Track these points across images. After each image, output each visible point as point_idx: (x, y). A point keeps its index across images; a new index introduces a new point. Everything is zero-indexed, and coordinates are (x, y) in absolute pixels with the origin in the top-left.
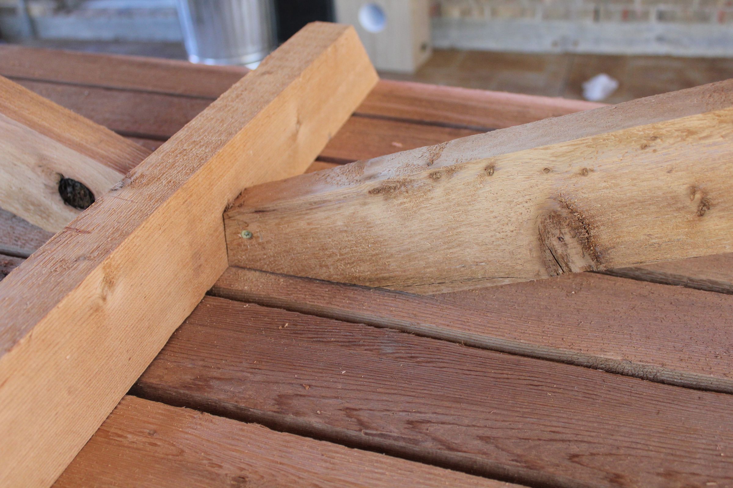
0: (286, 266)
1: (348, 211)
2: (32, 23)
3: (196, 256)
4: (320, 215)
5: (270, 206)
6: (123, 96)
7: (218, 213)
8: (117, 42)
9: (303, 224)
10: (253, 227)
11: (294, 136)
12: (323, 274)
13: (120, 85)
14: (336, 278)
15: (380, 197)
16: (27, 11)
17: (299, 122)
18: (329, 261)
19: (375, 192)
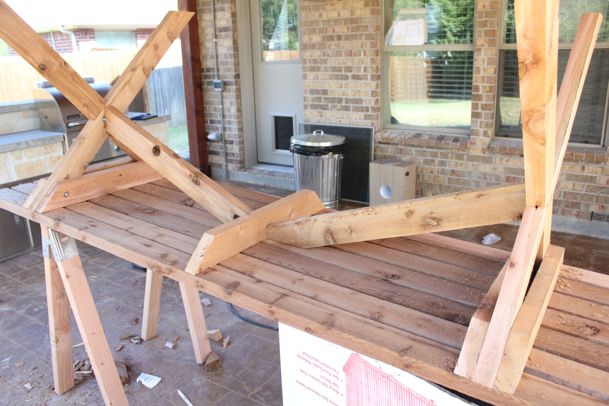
0: (278, 239)
1: (290, 227)
2: (228, 172)
3: (259, 232)
4: (285, 228)
5: (276, 225)
6: (254, 202)
7: (266, 225)
8: (265, 187)
9: (282, 230)
10: (272, 230)
11: (290, 215)
12: (285, 242)
13: (254, 199)
14: (287, 243)
15: (296, 225)
16: (227, 166)
17: (292, 212)
18: (286, 239)
19: (296, 223)
